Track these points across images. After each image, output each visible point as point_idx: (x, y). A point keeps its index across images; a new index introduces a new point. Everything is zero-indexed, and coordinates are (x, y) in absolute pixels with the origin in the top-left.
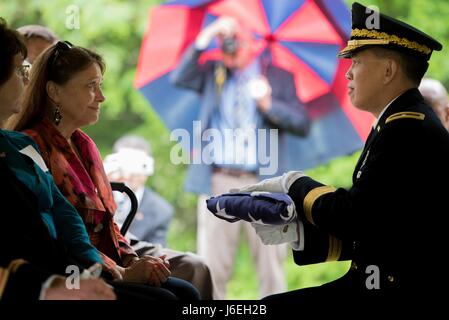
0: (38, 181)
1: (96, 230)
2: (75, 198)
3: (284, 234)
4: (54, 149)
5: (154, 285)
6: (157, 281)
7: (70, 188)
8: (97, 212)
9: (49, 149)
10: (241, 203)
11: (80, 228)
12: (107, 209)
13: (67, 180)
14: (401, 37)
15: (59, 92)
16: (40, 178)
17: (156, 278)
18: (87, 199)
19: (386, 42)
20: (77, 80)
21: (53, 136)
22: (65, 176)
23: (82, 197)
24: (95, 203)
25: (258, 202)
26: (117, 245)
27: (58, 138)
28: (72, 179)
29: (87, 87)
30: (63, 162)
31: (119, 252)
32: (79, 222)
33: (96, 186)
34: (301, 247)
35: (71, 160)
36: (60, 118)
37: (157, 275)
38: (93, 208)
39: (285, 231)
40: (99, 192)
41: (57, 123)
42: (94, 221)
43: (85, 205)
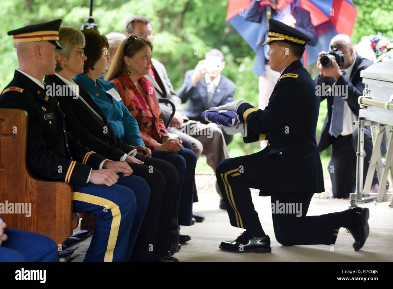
0: (114, 106)
1: (148, 125)
2: (136, 112)
3: (237, 130)
4: (127, 88)
5: (174, 153)
6: (176, 151)
7: (134, 106)
8: (148, 117)
9: (124, 88)
10: (214, 116)
11: (135, 127)
12: (153, 115)
13: (133, 103)
14: (290, 36)
15: (130, 61)
16: (116, 105)
17: (175, 149)
18: (143, 112)
19: (283, 39)
20: (138, 55)
21: (127, 81)
22: (132, 101)
23: (140, 111)
24: (147, 113)
25: (221, 116)
26: (159, 132)
27: (130, 82)
28: (135, 102)
29: (143, 58)
30: (131, 94)
31: (160, 135)
32: (136, 124)
33: (149, 104)
34: (246, 135)
35: (136, 93)
36: (130, 73)
37: (175, 148)
38: (146, 116)
39: (237, 128)
40: (150, 107)
41: (129, 75)
42: (147, 121)
43: (142, 114)
